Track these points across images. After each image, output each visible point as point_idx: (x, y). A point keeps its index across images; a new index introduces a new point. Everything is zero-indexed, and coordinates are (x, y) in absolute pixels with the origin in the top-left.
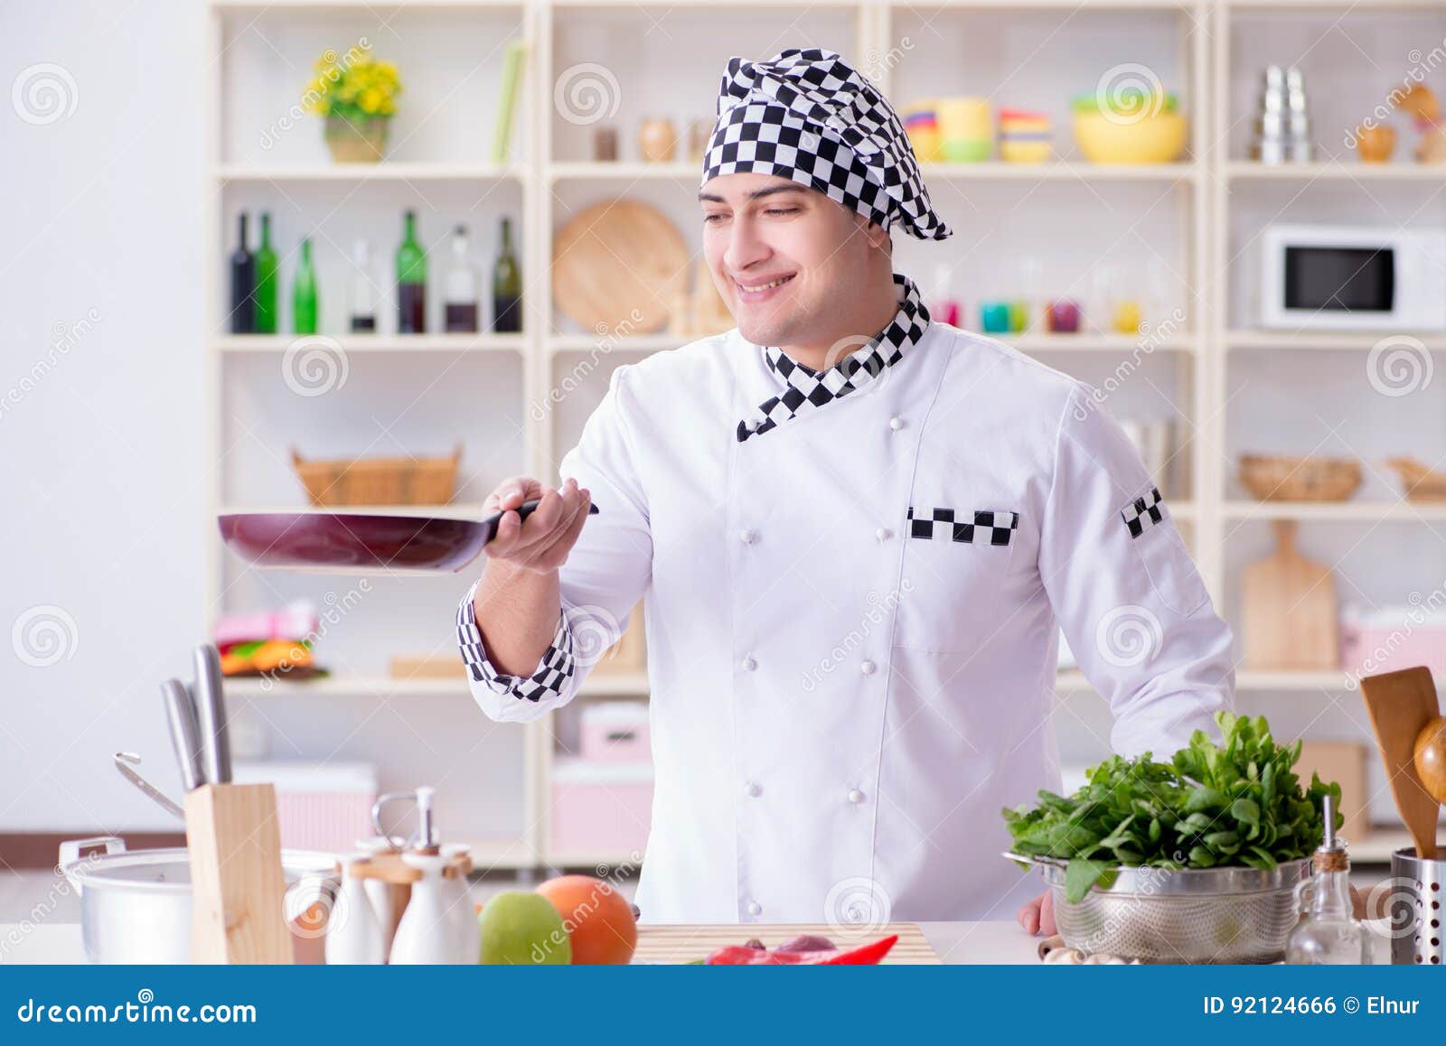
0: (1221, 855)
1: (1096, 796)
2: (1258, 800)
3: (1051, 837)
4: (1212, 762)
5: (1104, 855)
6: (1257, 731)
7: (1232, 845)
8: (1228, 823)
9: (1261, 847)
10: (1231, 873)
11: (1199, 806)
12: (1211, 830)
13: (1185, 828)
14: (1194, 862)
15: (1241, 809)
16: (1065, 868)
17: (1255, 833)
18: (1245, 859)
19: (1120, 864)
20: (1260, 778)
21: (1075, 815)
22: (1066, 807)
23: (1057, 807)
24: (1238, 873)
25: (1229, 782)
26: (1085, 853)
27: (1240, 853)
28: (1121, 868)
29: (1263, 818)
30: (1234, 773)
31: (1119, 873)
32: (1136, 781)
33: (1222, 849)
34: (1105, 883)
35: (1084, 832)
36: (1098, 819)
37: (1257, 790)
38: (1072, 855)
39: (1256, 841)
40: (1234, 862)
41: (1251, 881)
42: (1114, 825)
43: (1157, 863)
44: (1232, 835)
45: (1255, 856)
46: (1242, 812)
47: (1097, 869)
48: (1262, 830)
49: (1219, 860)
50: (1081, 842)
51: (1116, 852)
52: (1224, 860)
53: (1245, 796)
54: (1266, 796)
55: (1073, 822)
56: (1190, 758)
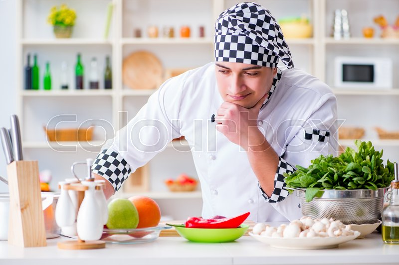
0: (359, 184)
1: (315, 167)
2: (370, 167)
3: (301, 180)
4: (354, 156)
5: (319, 186)
6: (368, 146)
7: (363, 181)
8: (361, 174)
9: (372, 182)
10: (361, 191)
11: (350, 169)
12: (355, 176)
13: (347, 176)
14: (350, 187)
15: (365, 169)
16: (305, 191)
17: (370, 177)
18: (367, 187)
19: (324, 189)
20: (370, 160)
21: (308, 173)
22: (305, 171)
23: (302, 171)
24: (363, 192)
25: (360, 162)
26: (312, 185)
27: (364, 184)
28: (324, 190)
29: (372, 173)
30: (361, 159)
31: (324, 192)
32: (329, 162)
33: (359, 182)
34: (319, 195)
35: (312, 178)
36: (316, 174)
37: (370, 164)
38: (308, 186)
39: (370, 180)
40: (363, 187)
41: (368, 194)
42: (322, 176)
43: (337, 187)
44: (362, 178)
45: (370, 185)
46: (365, 170)
47: (316, 190)
48: (372, 176)
49: (358, 186)
50: (311, 181)
51: (323, 184)
52: (360, 186)
53: (366, 166)
54: (373, 166)
55: (308, 175)
56: (346, 156)
